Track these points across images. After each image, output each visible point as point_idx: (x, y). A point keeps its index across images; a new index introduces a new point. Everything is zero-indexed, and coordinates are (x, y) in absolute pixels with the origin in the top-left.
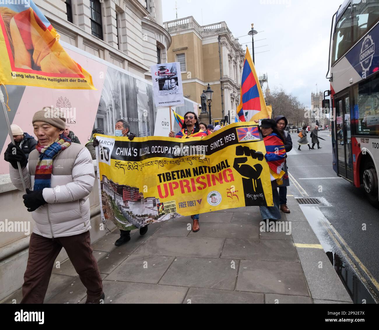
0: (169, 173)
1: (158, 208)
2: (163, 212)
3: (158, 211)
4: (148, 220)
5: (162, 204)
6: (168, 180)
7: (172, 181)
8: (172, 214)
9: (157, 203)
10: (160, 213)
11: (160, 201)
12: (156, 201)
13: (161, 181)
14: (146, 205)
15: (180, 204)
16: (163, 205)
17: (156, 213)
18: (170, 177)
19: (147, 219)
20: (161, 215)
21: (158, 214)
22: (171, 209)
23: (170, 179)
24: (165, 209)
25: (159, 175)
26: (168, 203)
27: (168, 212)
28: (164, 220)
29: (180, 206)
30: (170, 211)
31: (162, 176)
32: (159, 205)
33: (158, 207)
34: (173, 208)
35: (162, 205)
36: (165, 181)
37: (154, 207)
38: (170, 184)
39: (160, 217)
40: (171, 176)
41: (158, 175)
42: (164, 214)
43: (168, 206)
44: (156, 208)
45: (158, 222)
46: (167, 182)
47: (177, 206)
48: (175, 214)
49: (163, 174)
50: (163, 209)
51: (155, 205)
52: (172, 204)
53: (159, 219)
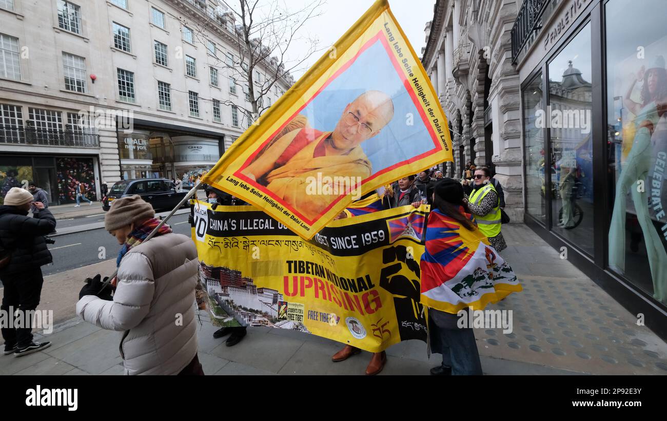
0: (303, 262)
1: (279, 308)
2: (285, 315)
3: (279, 313)
4: (260, 319)
5: (286, 303)
6: (300, 272)
7: (305, 275)
8: (297, 323)
9: (279, 300)
10: (280, 316)
11: (284, 298)
12: (279, 297)
13: (290, 271)
14: (261, 298)
15: (310, 312)
16: (287, 306)
17: (275, 314)
18: (304, 269)
19: (260, 317)
20: (280, 318)
21: (277, 316)
22: (296, 315)
23: (303, 272)
24: (288, 313)
25: (289, 262)
26: (293, 305)
27: (291, 317)
28: (283, 327)
29: (309, 315)
30: (295, 318)
31: (293, 265)
32: (281, 303)
33: (279, 306)
34: (300, 314)
35: (284, 306)
36: (295, 272)
37: (273, 304)
38: (302, 278)
39: (279, 321)
40: (305, 267)
41: (287, 262)
42: (286, 319)
43: (292, 310)
44: (276, 306)
45: (275, 327)
46: (299, 275)
47: (305, 314)
48: (300, 324)
49: (295, 262)
50: (286, 312)
51: (275, 302)
52: (300, 308)
53: (277, 323)
